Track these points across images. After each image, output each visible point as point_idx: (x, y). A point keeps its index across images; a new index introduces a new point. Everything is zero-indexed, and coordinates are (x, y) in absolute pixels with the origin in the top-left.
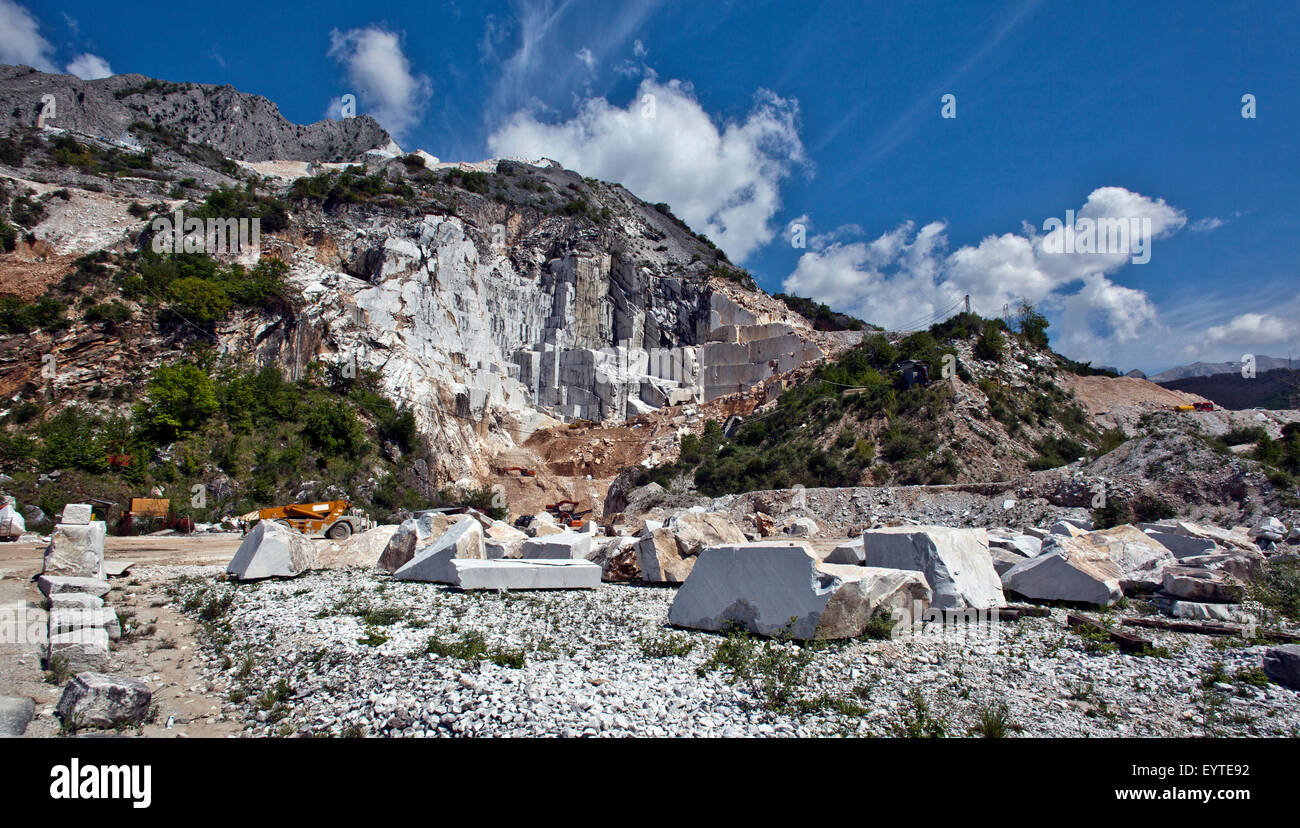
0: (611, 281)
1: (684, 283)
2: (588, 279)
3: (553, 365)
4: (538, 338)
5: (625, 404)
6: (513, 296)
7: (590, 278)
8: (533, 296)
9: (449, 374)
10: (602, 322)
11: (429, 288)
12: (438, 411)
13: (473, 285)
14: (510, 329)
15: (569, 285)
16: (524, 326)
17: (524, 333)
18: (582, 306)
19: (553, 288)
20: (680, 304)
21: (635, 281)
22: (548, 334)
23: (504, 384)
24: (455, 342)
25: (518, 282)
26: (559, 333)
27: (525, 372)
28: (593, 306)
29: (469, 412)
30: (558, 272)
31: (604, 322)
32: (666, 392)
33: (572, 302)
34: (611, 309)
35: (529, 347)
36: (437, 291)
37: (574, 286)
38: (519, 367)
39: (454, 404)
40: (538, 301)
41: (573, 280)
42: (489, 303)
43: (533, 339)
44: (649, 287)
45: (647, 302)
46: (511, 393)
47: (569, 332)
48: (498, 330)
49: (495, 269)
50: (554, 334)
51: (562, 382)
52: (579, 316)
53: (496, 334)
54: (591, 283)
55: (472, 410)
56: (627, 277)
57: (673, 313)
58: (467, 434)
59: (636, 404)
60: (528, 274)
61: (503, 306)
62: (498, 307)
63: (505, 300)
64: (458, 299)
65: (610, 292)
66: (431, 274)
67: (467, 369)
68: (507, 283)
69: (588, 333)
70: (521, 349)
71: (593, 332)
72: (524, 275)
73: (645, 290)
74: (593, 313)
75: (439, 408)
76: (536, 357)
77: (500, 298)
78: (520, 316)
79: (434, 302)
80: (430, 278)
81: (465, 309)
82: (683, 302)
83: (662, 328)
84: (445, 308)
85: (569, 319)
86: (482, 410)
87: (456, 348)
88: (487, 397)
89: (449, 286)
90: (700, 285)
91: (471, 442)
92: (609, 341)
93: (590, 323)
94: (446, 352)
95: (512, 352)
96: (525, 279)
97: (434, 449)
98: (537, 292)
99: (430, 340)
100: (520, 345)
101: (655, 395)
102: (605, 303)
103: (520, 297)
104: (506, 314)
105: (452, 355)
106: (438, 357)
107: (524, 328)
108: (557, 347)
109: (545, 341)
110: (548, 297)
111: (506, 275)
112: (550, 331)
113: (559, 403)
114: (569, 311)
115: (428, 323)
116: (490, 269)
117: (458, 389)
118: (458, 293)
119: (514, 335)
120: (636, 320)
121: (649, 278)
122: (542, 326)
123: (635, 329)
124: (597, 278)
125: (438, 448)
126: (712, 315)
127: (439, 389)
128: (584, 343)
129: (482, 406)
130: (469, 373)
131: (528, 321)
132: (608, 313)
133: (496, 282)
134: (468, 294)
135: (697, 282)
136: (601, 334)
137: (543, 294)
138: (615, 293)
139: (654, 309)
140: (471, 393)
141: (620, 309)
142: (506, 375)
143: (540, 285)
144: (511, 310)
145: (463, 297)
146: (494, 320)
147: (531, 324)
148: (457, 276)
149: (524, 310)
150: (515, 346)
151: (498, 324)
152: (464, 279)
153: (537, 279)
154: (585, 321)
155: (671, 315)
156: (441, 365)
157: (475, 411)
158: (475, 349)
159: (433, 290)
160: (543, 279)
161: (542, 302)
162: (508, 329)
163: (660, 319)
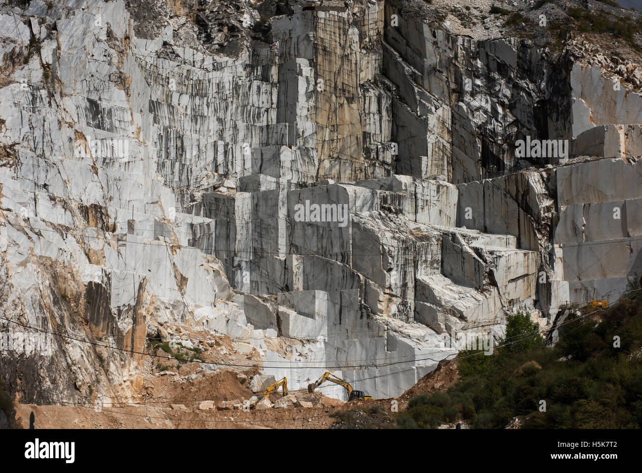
0: (385, 50)
1: (523, 46)
2: (339, 51)
3: (274, 215)
4: (248, 165)
5: (411, 285)
6: (198, 91)
7: (343, 48)
8: (236, 87)
9: (77, 247)
10: (367, 129)
11: (44, 93)
12: (53, 316)
13: (122, 81)
14: (195, 152)
15: (303, 63)
16: (221, 144)
17: (221, 158)
18: (329, 100)
19: (274, 71)
20: (516, 87)
21: (429, 47)
22: (267, 156)
23: (177, 258)
24: (90, 185)
25: (208, 63)
26: (287, 155)
27: (224, 231)
28: (350, 100)
29: (109, 317)
30: (284, 42)
31: (372, 128)
32: (489, 258)
33: (309, 96)
34: (385, 104)
35: (231, 183)
36: (57, 97)
37: (313, 64)
38: (211, 221)
39: (82, 301)
40: (246, 96)
41: (310, 52)
42: (154, 107)
43: (238, 169)
44: (456, 57)
45: (453, 86)
46: (189, 275)
47: (305, 152)
48: (173, 155)
49: (165, 44)
50: (277, 156)
51: (293, 247)
52: (322, 120)
53: (168, 164)
54: (345, 57)
55: (114, 311)
56: (414, 41)
57: (503, 104)
58: (105, 355)
59: (432, 285)
60: (229, 49)
61: (181, 110)
62: (172, 113)
63: (185, 99)
64: (94, 108)
65: (384, 70)
66: (45, 67)
67: (109, 235)
68: (188, 67)
69: (342, 151)
70: (215, 188)
71: (352, 148)
72: (222, 49)
73: (450, 64)
74: (349, 113)
75: (55, 310)
76: (243, 203)
77: (175, 97)
78: (214, 125)
79: (51, 116)
80: (46, 76)
81: (107, 125)
82: (523, 83)
83: (484, 134)
84: (70, 126)
85: (305, 125)
86: (134, 311)
87: (93, 195)
88: (141, 286)
89: (79, 86)
90: (552, 50)
91: (112, 367)
92: (384, 163)
93: (346, 131)
94: (74, 205)
95: (198, 195)
96: (223, 59)
97: (47, 384)
98: (244, 81)
99: (45, 186)
100: (213, 181)
101: (469, 268)
102: (372, 93)
103: (212, 91)
104: (188, 125)
105: (84, 210)
106: (60, 217)
107: (221, 149)
108: (283, 181)
109: (261, 171)
110: (265, 87)
111: (186, 53)
112: (272, 149)
113: (287, 288)
114: (305, 112)
115: (43, 156)
116: (155, 45)
117: (90, 274)
118: (94, 97)
119: (202, 163)
120: (432, 121)
121: (454, 41)
122: (256, 141)
123: (431, 139)
124: (356, 47)
125: (54, 381)
126: (574, 106)
127: (55, 277)
128: (335, 171)
129: (133, 303)
130: (114, 242)
131: (228, 135)
132: (379, 111)
133: (167, 67)
134: (113, 99)
135: (548, 44)
136: (367, 151)
137: (256, 83)
138: (393, 73)
139: (467, 98)
140: (114, 282)
141: (402, 99)
142: (184, 242)
143: (250, 67)
144: (197, 116)
145: (104, 105)
146: (165, 137)
147: (235, 141)
148: (92, 67)
149: (221, 115)
150: (205, 183)
151: (172, 144)
152: (105, 69)
153: (245, 56)
154: (335, 128)
155: (500, 110)
156: (63, 230)
157: (120, 312)
158: (126, 197)
159: (51, 95)
160: (254, 55)
161: (254, 98)
162: (190, 153)
163: (479, 119)
